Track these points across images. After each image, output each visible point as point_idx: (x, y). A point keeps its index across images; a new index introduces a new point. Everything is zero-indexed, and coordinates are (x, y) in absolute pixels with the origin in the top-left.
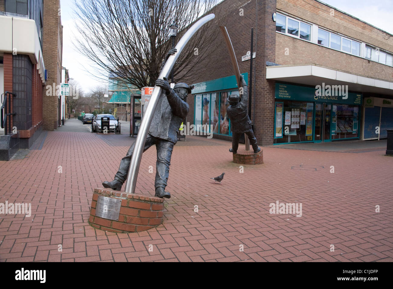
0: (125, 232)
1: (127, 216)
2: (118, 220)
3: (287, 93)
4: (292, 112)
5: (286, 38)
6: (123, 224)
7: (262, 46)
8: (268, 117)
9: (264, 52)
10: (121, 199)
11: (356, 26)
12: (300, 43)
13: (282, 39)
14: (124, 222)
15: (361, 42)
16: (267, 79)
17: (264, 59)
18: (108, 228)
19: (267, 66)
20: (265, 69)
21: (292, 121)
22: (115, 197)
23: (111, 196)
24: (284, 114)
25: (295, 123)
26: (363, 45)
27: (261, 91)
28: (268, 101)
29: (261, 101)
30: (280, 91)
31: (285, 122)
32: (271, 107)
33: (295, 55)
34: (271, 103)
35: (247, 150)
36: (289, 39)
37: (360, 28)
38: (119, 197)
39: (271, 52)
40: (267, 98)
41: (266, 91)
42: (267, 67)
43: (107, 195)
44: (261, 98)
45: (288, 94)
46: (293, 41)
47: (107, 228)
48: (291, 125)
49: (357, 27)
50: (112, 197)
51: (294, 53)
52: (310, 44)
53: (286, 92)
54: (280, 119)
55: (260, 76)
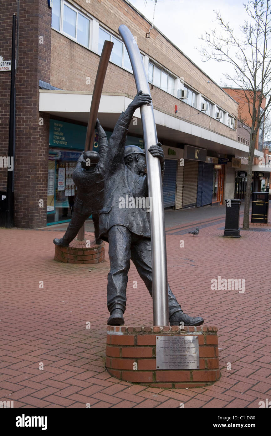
0: (208, 383)
1: (207, 359)
2: (199, 368)
3: (63, 136)
4: (66, 168)
5: (61, 40)
6: (206, 372)
7: (32, 50)
8: (41, 177)
9: (36, 63)
10: (197, 335)
11: (141, 27)
12: (79, 50)
13: (57, 41)
14: (206, 369)
15: (145, 54)
16: (40, 112)
17: (36, 75)
18: (188, 384)
19: (41, 88)
20: (38, 94)
21: (67, 184)
22: (188, 333)
23: (181, 334)
24: (57, 171)
25: (70, 187)
26: (147, 58)
27: (30, 132)
28: (40, 150)
29: (30, 151)
30: (56, 133)
31: (59, 185)
32: (43, 161)
33: (72, 70)
34: (45, 154)
35: (82, 240)
36: (65, 43)
37: (145, 31)
38: (192, 332)
39: (46, 64)
40: (39, 145)
41: (39, 132)
42: (40, 91)
43: (174, 332)
44: (30, 145)
45: (64, 139)
46: (70, 45)
47: (185, 384)
48: (65, 191)
49: (141, 30)
50: (183, 334)
51: (71, 68)
52: (89, 52)
53: (62, 134)
54: (52, 180)
55: (28, 105)
